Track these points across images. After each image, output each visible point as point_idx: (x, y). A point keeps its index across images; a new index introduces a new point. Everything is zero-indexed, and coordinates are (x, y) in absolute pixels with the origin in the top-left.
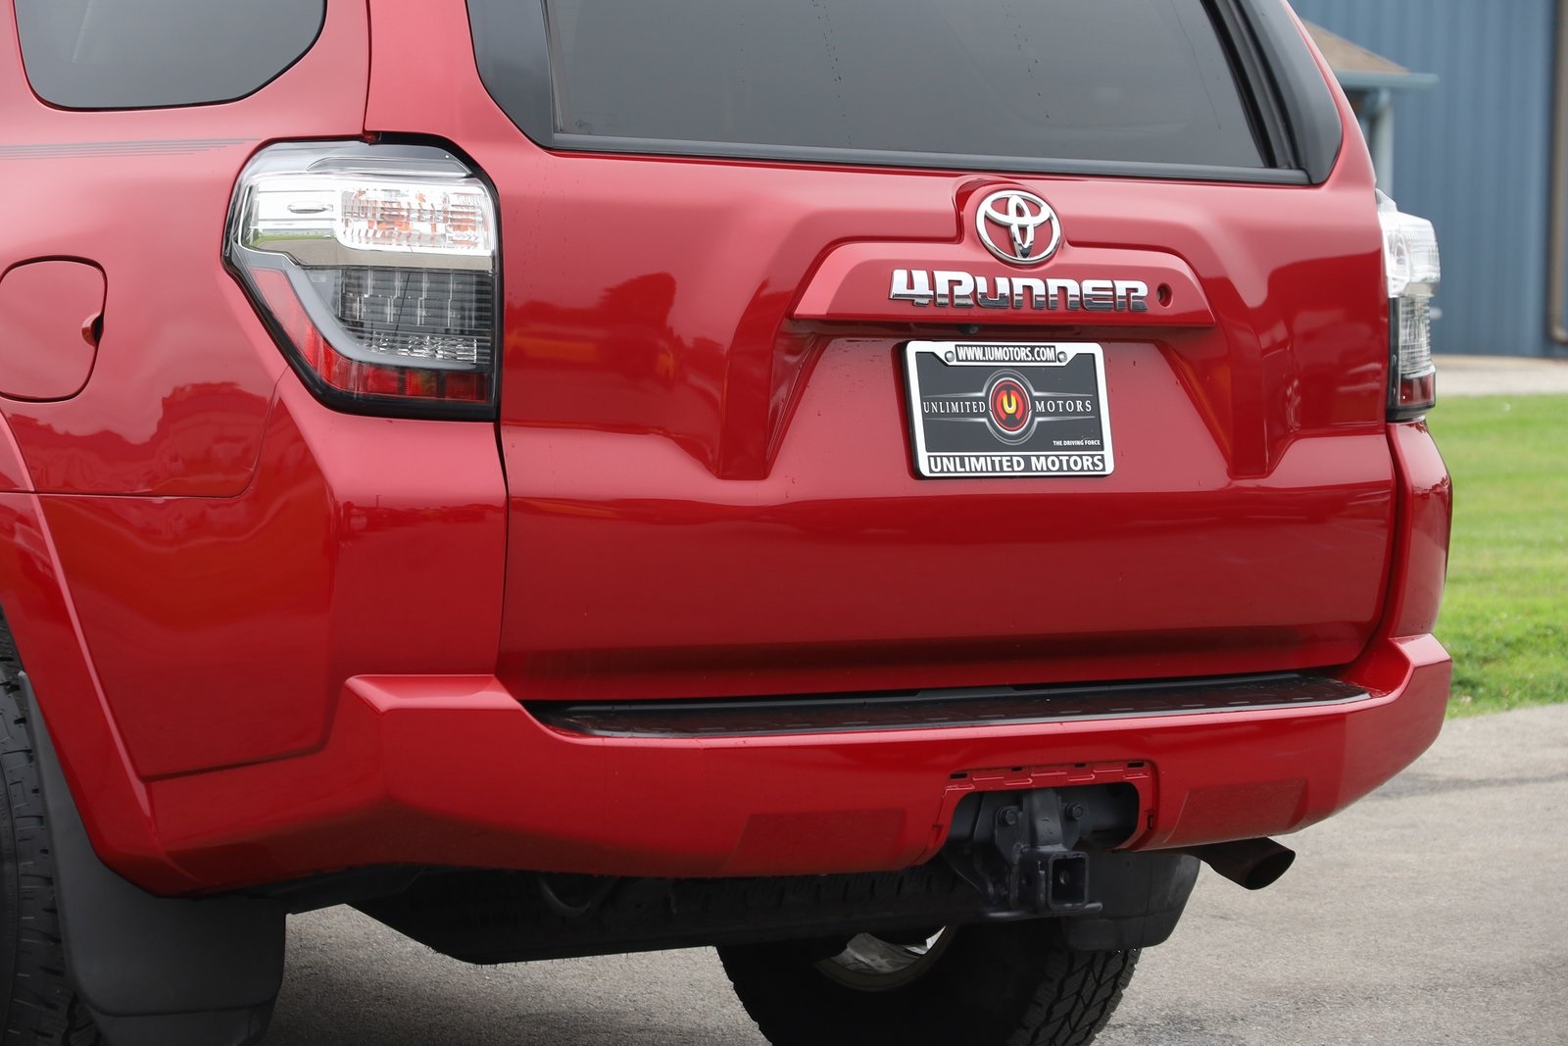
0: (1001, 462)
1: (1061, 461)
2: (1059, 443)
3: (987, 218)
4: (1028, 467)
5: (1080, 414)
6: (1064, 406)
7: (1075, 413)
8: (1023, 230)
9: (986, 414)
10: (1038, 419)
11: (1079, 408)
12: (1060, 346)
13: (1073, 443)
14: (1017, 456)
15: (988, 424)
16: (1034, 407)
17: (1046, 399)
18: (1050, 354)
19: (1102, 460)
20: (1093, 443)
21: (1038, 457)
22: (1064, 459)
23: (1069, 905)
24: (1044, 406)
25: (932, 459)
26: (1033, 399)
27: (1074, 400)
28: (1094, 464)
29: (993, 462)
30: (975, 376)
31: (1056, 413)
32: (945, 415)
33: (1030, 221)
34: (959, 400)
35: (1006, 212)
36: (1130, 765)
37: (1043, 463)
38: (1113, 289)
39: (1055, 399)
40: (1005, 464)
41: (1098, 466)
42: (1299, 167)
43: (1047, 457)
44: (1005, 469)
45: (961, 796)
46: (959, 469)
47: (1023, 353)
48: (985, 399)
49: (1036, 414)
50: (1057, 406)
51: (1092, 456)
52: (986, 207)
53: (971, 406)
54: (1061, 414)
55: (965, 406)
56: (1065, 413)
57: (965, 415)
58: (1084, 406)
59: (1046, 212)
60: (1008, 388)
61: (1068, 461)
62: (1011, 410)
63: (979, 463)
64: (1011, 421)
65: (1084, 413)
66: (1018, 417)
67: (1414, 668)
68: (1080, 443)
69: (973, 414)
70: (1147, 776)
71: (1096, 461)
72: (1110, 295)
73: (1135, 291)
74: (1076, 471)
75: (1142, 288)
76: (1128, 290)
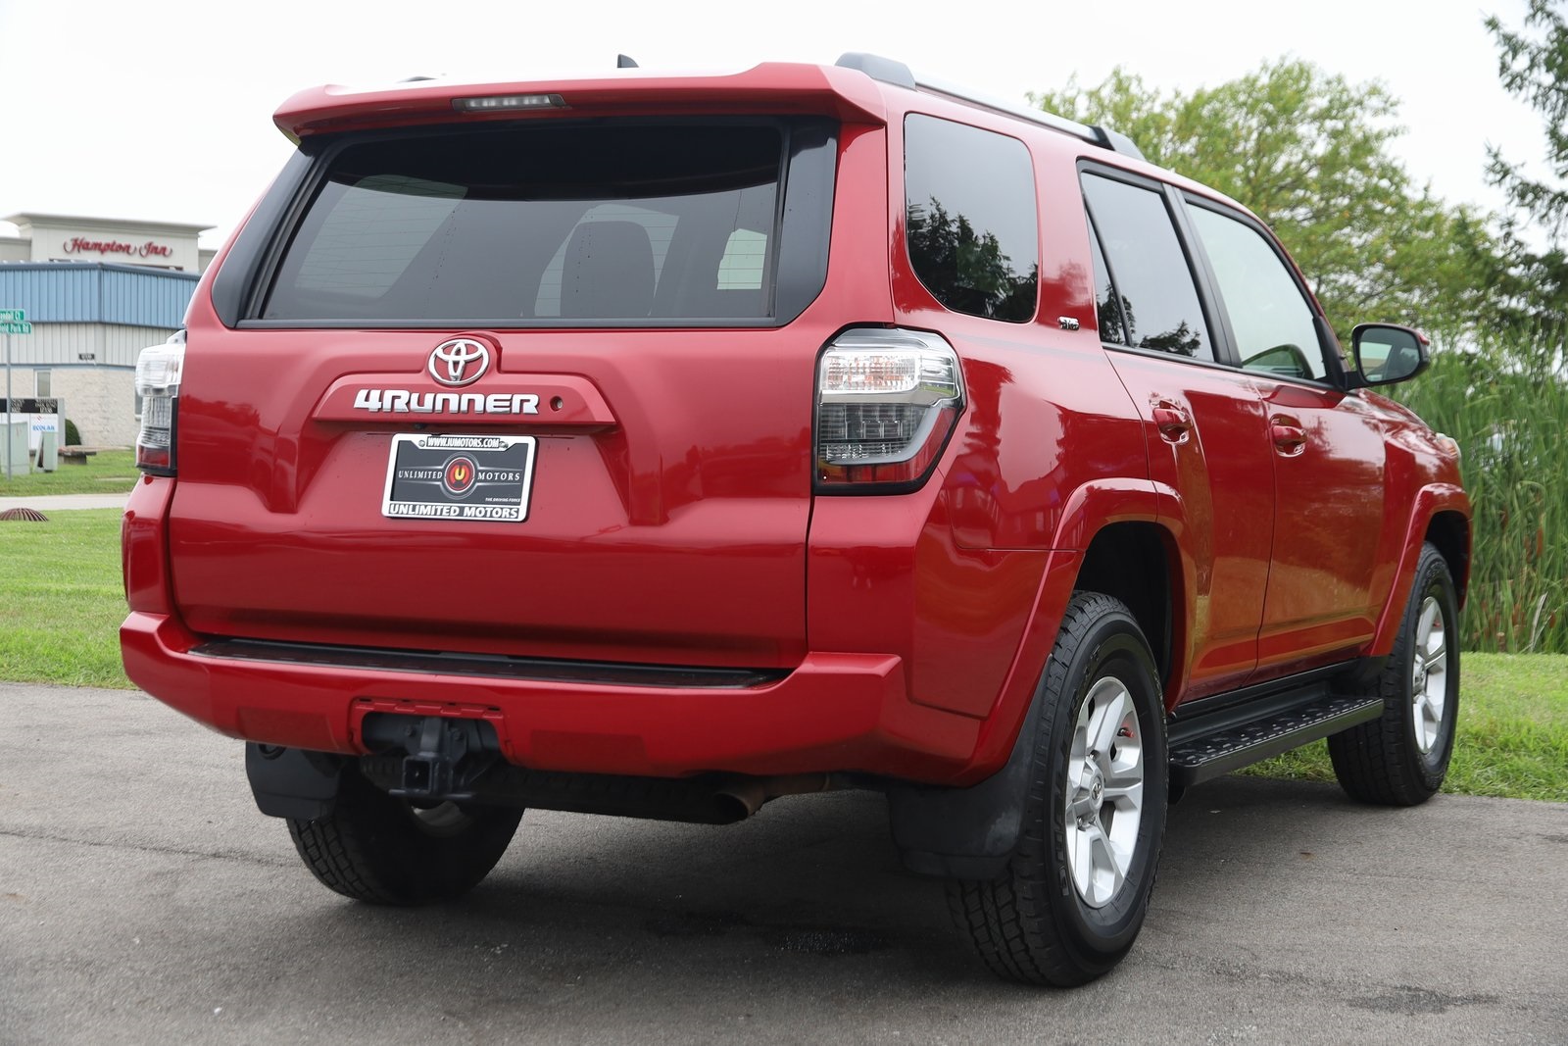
0: (442, 510)
1: (486, 512)
2: (490, 499)
3: (436, 356)
4: (461, 513)
5: (510, 481)
6: (499, 476)
7: (507, 481)
8: (456, 364)
9: (441, 480)
10: (478, 484)
11: (511, 477)
12: (503, 438)
13: (500, 500)
14: (455, 507)
15: (441, 486)
16: (477, 476)
17: (487, 472)
18: (495, 443)
19: (517, 512)
20: (515, 500)
21: (470, 508)
22: (489, 510)
23: (417, 790)
24: (484, 476)
25: (392, 506)
26: (479, 471)
27: (508, 473)
28: (510, 514)
29: (436, 510)
30: (439, 456)
31: (493, 480)
32: (413, 479)
33: (465, 357)
34: (424, 471)
35: (449, 354)
36: (490, 709)
37: (472, 512)
38: (511, 400)
39: (493, 472)
40: (445, 511)
41: (513, 515)
43: (477, 508)
44: (444, 513)
45: (365, 713)
46: (410, 512)
47: (475, 442)
48: (443, 471)
49: (476, 481)
50: (494, 476)
51: (511, 509)
52: (438, 350)
53: (432, 474)
54: (496, 481)
55: (428, 475)
56: (499, 480)
57: (427, 479)
58: (514, 477)
59: (479, 350)
60: (461, 464)
61: (492, 511)
62: (459, 478)
63: (426, 510)
64: (458, 485)
65: (514, 481)
66: (464, 482)
67: (795, 675)
68: (506, 500)
69: (431, 480)
70: (501, 717)
71: (513, 512)
72: (508, 404)
73: (528, 401)
74: (496, 518)
75: (534, 399)
76: (522, 401)
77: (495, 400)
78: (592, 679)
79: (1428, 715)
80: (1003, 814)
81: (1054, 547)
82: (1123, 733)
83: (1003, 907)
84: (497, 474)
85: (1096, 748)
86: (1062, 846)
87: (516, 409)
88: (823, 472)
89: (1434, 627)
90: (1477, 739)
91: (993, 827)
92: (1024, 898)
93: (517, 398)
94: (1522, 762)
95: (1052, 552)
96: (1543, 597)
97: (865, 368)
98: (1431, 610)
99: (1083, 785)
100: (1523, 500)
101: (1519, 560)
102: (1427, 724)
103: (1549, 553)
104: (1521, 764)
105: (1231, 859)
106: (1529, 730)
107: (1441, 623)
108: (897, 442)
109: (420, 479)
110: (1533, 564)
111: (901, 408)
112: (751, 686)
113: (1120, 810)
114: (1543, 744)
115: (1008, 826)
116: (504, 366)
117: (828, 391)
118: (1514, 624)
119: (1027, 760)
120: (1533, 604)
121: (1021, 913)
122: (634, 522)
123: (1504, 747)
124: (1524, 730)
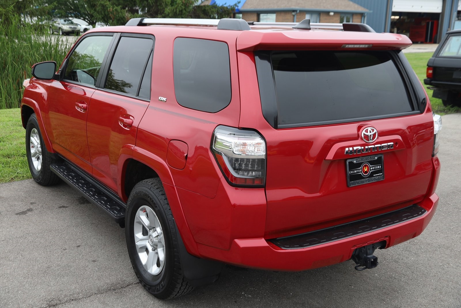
3: (364, 134)
5: (379, 169)
7: (378, 169)
8: (371, 135)
9: (361, 172)
10: (371, 171)
11: (379, 168)
13: (377, 175)
16: (370, 169)
17: (372, 167)
26: (370, 167)
31: (374, 169)
32: (354, 173)
33: (372, 133)
34: (356, 170)
35: (367, 132)
36: (385, 237)
38: (387, 145)
39: (374, 167)
42: (419, 110)
48: (361, 169)
49: (371, 170)
52: (364, 132)
54: (375, 169)
56: (376, 169)
57: (357, 173)
58: (379, 167)
59: (375, 131)
60: (366, 166)
62: (366, 170)
65: (380, 168)
66: (367, 171)
69: (359, 172)
70: (388, 238)
84: (375, 167)
109: (356, 173)
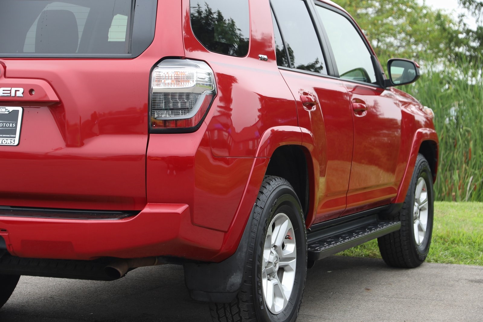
2: (1, 136)
5: (11, 127)
6: (6, 125)
7: (9, 127)
11: (11, 126)
12: (7, 108)
13: (6, 136)
18: (3, 110)
20: (13, 136)
27: (9, 123)
28: (11, 142)
36: (2, 230)
38: (11, 90)
41: (12, 142)
42: (130, 53)
50: (3, 125)
51: (11, 140)
54: (3, 127)
56: (6, 127)
58: (12, 125)
61: (2, 141)
65: (12, 127)
67: (142, 213)
68: (9, 136)
70: (7, 234)
71: (12, 141)
72: (9, 92)
73: (19, 91)
74: (4, 144)
75: (21, 90)
76: (16, 91)
77: (3, 90)
78: (49, 217)
79: (420, 229)
80: (235, 274)
81: (256, 156)
82: (287, 237)
83: (235, 315)
84: (4, 124)
85: (275, 245)
86: (260, 287)
87: (13, 94)
88: (154, 123)
89: (423, 190)
90: (441, 239)
91: (230, 279)
92: (244, 311)
93: (13, 90)
94: (460, 248)
95: (256, 158)
96: (471, 178)
97: (172, 77)
98: (422, 183)
99: (270, 261)
100: (463, 136)
101: (461, 162)
102: (420, 233)
103: (474, 158)
104: (460, 249)
105: (336, 292)
106: (463, 235)
107: (426, 189)
108: (186, 110)
110: (467, 163)
111: (188, 95)
112: (122, 218)
113: (286, 271)
114: (469, 241)
115: (236, 279)
116: (7, 75)
117: (156, 87)
118: (459, 189)
119: (245, 250)
120: (467, 181)
121: (243, 317)
122: (68, 146)
123: (453, 242)
124: (461, 235)
